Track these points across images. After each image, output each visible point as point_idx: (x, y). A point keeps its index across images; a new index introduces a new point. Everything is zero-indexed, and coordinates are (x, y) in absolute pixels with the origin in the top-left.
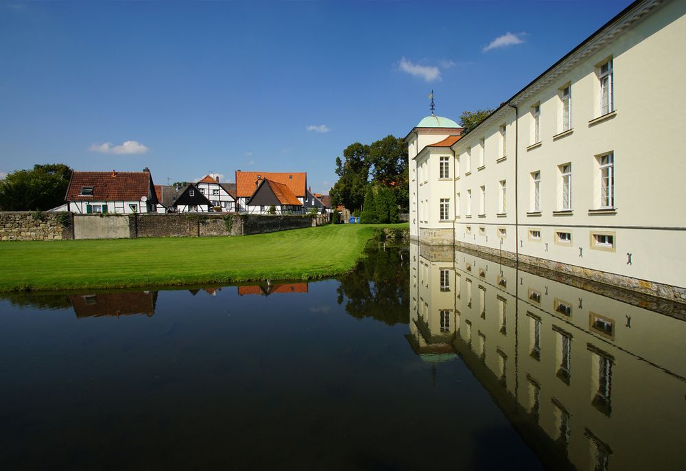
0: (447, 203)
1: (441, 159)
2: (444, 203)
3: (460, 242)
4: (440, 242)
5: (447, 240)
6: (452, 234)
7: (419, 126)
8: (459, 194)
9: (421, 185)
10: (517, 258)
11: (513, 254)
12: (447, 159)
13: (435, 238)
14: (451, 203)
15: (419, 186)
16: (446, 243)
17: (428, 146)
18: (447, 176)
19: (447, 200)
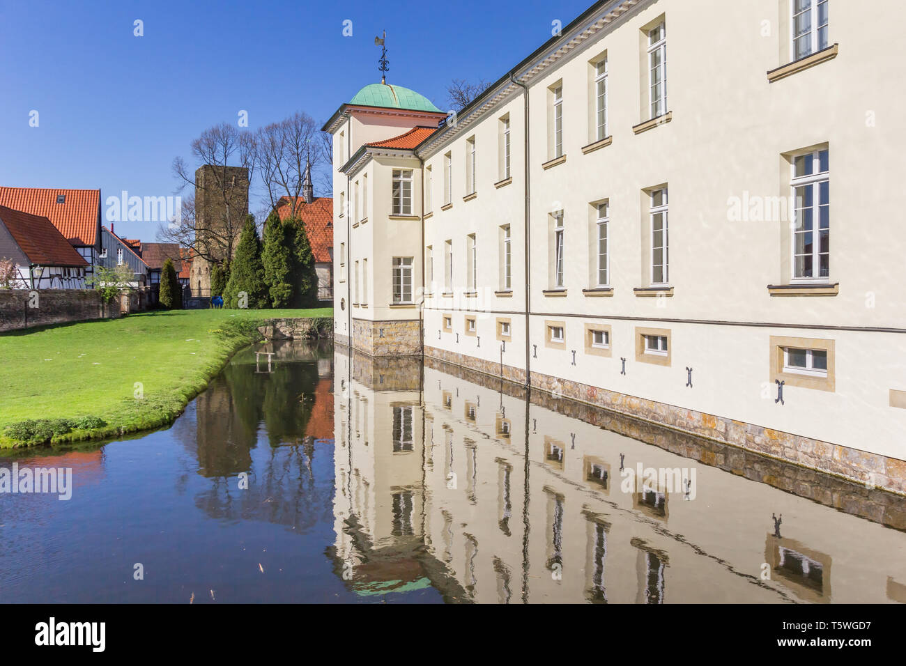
0: (407, 267)
1: (396, 174)
2: (402, 266)
3: (431, 349)
4: (392, 349)
5: (407, 345)
6: (416, 332)
7: (354, 101)
8: (430, 247)
9: (356, 226)
10: (529, 381)
11: (521, 370)
12: (408, 174)
13: (382, 340)
14: (415, 267)
15: (351, 228)
16: (404, 350)
17: (369, 146)
18: (407, 210)
19: (408, 261)
